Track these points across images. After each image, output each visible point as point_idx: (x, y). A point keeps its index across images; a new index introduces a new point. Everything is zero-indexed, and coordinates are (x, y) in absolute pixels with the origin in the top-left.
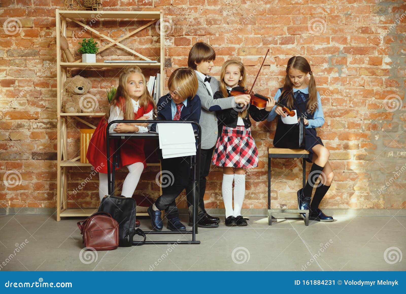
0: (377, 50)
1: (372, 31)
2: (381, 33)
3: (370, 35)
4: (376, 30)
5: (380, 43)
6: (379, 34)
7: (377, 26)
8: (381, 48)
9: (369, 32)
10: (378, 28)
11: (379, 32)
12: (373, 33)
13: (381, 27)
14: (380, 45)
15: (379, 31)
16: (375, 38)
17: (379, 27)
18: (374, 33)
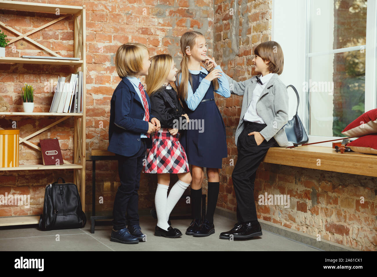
0: (156, 51)
1: (152, 33)
2: (159, 35)
3: (150, 36)
4: (155, 32)
5: (158, 45)
6: (158, 35)
7: (156, 28)
8: (159, 49)
9: (149, 33)
10: (156, 29)
11: (158, 34)
12: (152, 34)
13: (159, 29)
14: (159, 47)
15: (158, 32)
16: (154, 39)
17: (158, 29)
18: (154, 34)
